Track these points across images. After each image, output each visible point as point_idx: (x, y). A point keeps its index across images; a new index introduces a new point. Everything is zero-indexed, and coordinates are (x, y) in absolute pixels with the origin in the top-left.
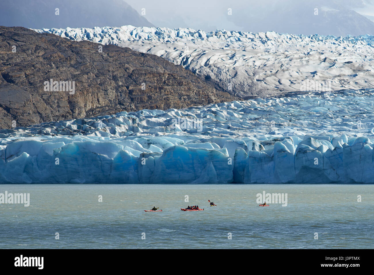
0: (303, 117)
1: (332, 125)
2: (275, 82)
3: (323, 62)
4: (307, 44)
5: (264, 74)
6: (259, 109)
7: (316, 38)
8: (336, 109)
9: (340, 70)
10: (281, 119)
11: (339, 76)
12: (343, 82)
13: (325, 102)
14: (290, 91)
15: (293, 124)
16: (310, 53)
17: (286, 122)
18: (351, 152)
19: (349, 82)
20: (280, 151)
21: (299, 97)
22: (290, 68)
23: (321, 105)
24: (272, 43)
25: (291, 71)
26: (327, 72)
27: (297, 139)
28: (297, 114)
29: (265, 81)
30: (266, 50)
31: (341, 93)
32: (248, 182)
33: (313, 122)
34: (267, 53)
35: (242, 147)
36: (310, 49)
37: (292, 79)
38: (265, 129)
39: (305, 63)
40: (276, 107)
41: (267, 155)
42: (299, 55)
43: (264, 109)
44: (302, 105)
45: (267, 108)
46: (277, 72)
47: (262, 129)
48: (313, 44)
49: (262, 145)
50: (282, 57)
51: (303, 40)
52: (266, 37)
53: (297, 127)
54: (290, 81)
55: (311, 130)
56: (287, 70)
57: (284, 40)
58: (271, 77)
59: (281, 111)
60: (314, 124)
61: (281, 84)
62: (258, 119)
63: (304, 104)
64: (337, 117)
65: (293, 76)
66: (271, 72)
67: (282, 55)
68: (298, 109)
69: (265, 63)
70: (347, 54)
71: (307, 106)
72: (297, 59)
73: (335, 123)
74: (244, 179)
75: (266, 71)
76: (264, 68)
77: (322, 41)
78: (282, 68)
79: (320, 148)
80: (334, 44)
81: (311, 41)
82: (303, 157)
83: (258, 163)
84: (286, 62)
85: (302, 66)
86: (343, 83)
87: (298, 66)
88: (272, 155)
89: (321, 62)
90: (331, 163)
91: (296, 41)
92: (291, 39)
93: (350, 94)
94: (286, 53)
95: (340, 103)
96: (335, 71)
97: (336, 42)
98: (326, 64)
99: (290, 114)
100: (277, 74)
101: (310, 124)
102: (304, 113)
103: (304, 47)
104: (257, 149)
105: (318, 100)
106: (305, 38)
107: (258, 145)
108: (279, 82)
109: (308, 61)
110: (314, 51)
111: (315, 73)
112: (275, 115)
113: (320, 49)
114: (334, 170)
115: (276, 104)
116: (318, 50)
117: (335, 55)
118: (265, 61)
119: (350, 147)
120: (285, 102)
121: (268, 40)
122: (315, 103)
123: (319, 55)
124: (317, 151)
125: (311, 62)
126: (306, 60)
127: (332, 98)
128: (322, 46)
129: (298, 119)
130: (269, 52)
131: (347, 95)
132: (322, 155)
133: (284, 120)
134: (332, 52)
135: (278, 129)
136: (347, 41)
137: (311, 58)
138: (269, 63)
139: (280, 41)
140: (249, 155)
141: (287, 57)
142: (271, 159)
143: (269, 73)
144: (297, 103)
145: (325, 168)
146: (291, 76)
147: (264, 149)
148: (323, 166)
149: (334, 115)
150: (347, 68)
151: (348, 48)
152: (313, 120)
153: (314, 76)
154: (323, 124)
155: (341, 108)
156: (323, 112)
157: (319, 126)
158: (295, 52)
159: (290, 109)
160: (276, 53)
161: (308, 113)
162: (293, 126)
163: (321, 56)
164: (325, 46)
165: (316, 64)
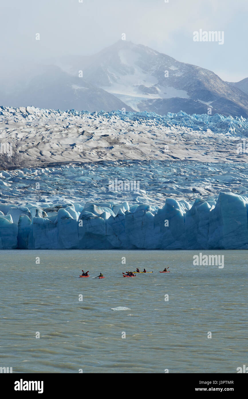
0: (69, 186)
1: (98, 194)
2: (37, 153)
3: (81, 135)
4: (65, 118)
5: (27, 146)
6: (27, 178)
7: (73, 113)
8: (99, 178)
9: (97, 142)
10: (49, 187)
11: (97, 148)
12: (100, 153)
13: (88, 171)
14: (51, 162)
15: (61, 192)
16: (69, 127)
17: (54, 190)
18: (133, 219)
19: (106, 154)
20: (64, 218)
21: (63, 167)
22: (50, 140)
23: (85, 175)
24: (32, 117)
25: (52, 143)
26: (86, 145)
27: (79, 206)
28: (63, 183)
29: (27, 153)
30: (27, 124)
31: (101, 164)
32: (33, 248)
33: (80, 191)
34: (28, 126)
35: (26, 214)
36: (68, 123)
37: (53, 151)
38: (35, 197)
39: (64, 136)
40: (42, 176)
41: (51, 222)
42: (59, 128)
43: (31, 178)
44: (67, 175)
45: (34, 177)
46: (38, 144)
47: (32, 197)
48: (71, 118)
49: (45, 212)
50: (43, 130)
51: (61, 115)
52: (27, 111)
53: (65, 195)
54: (51, 152)
55: (79, 198)
56: (48, 142)
57: (43, 115)
58: (32, 149)
59: (47, 180)
60: (81, 193)
61: (42, 155)
62: (27, 188)
63: (68, 174)
64: (102, 186)
65: (54, 148)
66: (33, 144)
67: (43, 128)
68: (63, 178)
69: (27, 135)
70: (103, 128)
71: (71, 175)
72: (56, 132)
73: (100, 192)
74: (28, 245)
75: (28, 143)
76: (26, 141)
77: (79, 115)
78: (43, 140)
79: (103, 215)
80: (90, 118)
81: (69, 116)
82: (86, 224)
83: (42, 229)
84: (47, 135)
85: (62, 138)
86: (100, 155)
87: (58, 138)
88: (55, 221)
89: (79, 135)
90: (113, 229)
91: (54, 115)
92: (50, 114)
93: (109, 164)
94: (47, 126)
95: (102, 173)
96: (92, 144)
97: (92, 117)
98: (84, 137)
99: (57, 183)
100: (39, 146)
101: (77, 193)
102: (70, 182)
103: (63, 121)
104: (40, 216)
105: (82, 170)
106: (63, 112)
107: (41, 212)
108: (41, 153)
109: (67, 134)
110: (73, 124)
111: (74, 145)
112: (43, 184)
113: (78, 123)
114: (116, 236)
115: (42, 173)
116: (76, 124)
117: (92, 128)
118: (27, 134)
119: (132, 215)
120: (50, 171)
121: (29, 114)
122: (79, 173)
123: (77, 128)
124: (100, 217)
125: (70, 135)
126: (65, 133)
127: (94, 168)
128: (79, 120)
129: (64, 188)
130: (30, 125)
131: (107, 166)
132: (105, 221)
133: (52, 188)
134: (89, 125)
135: (48, 197)
136: (102, 116)
137: (70, 131)
138: (31, 136)
139: (40, 115)
140: (34, 221)
141: (47, 130)
142: (54, 225)
143: (30, 144)
144: (62, 173)
145: (108, 234)
146: (52, 148)
147: (47, 216)
148: (106, 233)
149: (98, 184)
150: (103, 140)
151: (103, 122)
152: (79, 189)
153: (73, 148)
154: (89, 193)
155: (104, 178)
156: (88, 182)
157: (86, 195)
158: (55, 126)
159: (56, 178)
160: (37, 126)
161: (74, 182)
162: (61, 195)
163: (79, 129)
164: (82, 120)
165: (75, 137)
